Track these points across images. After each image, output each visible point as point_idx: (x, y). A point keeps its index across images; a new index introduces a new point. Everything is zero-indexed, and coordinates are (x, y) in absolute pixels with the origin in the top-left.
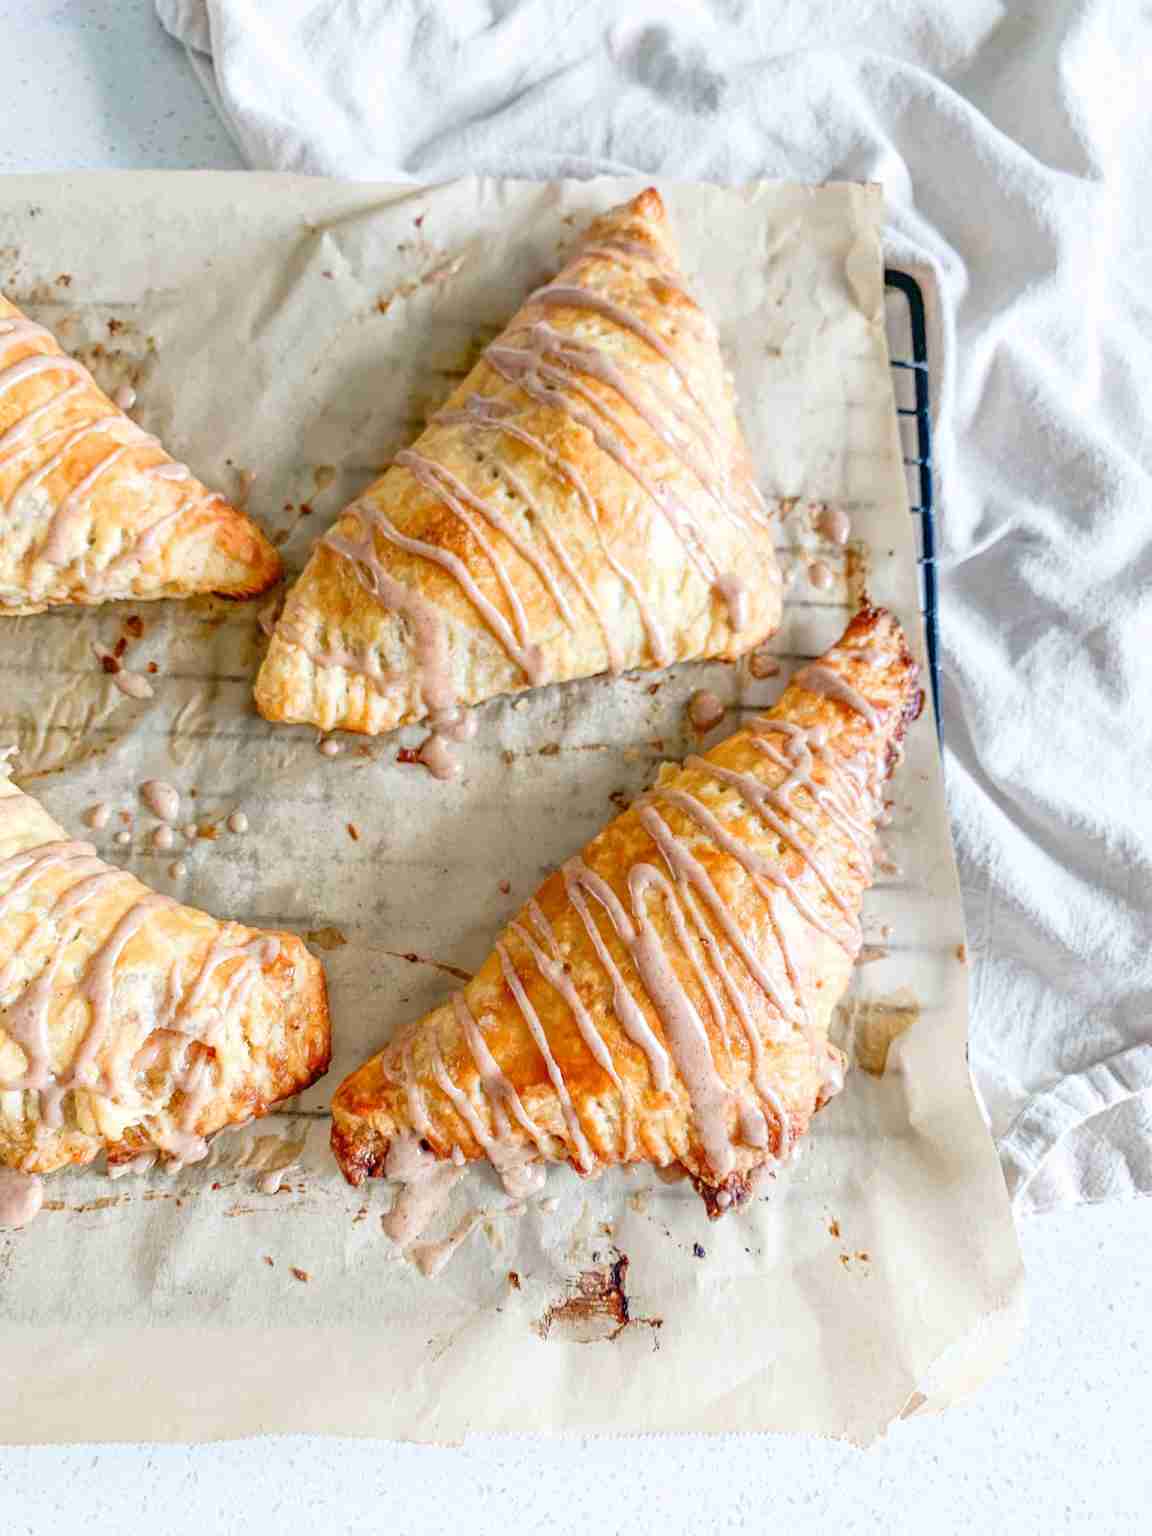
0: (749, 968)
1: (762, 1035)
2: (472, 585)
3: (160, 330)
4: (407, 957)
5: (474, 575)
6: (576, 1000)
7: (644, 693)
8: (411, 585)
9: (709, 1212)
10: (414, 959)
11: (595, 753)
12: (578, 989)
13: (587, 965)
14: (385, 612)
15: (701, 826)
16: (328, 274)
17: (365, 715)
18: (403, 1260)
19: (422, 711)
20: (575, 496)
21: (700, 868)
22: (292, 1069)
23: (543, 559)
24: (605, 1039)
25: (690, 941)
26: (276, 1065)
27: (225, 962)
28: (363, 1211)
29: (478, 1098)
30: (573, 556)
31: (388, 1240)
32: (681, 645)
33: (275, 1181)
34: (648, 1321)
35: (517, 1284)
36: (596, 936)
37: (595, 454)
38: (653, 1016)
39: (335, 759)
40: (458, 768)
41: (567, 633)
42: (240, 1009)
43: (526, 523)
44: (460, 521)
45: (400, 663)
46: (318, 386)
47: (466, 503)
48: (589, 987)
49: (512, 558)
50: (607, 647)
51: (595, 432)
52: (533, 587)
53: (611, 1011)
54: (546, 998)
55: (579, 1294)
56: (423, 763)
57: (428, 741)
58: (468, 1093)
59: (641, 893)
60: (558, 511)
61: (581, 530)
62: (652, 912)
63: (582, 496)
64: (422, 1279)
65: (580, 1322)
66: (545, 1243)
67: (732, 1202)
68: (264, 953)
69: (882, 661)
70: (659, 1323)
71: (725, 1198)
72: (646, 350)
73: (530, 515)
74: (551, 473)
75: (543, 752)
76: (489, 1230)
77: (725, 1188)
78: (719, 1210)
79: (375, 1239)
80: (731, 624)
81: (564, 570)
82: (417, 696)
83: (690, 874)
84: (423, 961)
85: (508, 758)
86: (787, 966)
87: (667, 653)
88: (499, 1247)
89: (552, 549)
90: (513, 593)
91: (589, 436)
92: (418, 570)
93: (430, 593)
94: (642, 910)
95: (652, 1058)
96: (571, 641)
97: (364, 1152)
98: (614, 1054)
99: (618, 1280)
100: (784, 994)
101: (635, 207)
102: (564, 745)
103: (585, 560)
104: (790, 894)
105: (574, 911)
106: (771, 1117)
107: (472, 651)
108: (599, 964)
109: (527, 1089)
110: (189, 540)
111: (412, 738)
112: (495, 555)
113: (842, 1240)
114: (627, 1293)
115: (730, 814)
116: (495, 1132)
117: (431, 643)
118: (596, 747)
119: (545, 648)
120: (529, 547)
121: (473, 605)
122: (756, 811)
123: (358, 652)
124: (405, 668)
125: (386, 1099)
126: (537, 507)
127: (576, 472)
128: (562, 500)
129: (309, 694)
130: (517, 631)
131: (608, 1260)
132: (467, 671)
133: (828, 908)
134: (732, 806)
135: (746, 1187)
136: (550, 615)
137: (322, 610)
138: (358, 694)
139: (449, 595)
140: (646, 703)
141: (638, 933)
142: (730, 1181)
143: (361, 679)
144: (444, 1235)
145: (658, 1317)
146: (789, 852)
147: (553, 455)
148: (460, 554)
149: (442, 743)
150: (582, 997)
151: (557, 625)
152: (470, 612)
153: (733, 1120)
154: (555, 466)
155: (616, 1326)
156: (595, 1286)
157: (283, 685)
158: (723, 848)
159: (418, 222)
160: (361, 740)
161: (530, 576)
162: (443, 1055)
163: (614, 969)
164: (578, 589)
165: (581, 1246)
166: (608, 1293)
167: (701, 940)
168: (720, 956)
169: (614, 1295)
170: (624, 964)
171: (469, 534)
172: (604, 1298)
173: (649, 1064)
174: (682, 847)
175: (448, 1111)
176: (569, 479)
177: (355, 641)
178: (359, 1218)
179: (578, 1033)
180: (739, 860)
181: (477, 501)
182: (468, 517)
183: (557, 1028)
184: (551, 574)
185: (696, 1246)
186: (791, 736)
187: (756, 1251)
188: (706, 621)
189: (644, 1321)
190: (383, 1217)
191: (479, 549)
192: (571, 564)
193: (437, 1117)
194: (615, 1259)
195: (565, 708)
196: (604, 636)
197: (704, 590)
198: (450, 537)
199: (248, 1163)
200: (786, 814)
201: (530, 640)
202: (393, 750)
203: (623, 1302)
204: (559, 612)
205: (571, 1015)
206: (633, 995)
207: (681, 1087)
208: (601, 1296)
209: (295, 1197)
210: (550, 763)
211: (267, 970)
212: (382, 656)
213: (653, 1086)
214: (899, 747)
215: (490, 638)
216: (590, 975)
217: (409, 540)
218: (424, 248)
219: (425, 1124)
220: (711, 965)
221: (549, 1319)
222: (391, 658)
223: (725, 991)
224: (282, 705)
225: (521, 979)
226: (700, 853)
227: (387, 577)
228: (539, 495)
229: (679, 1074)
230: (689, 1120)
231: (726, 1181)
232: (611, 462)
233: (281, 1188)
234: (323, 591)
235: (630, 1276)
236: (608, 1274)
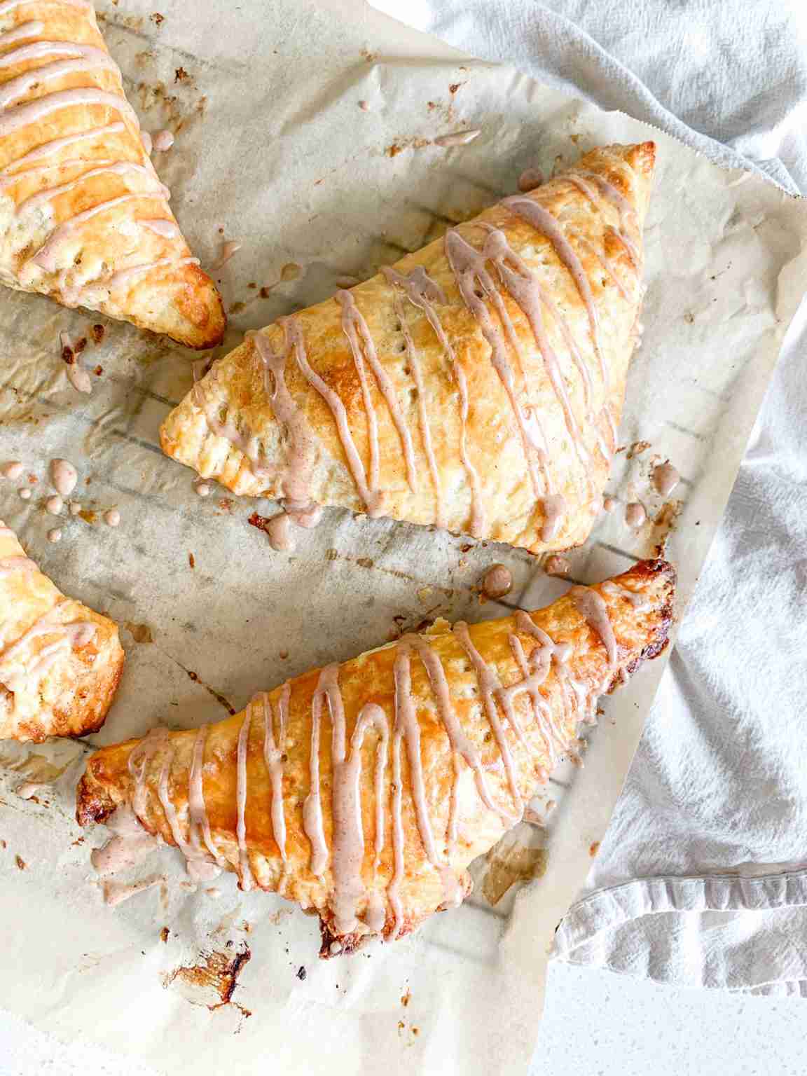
0: (417, 821)
1: (406, 867)
2: (345, 428)
3: (213, 94)
4: (190, 673)
5: (350, 422)
6: (279, 787)
7: (457, 549)
8: (300, 407)
9: (322, 951)
10: (194, 677)
11: (398, 580)
12: (285, 779)
13: (298, 764)
14: (274, 418)
15: (436, 695)
16: (361, 104)
17: (235, 481)
18: (95, 885)
19: (281, 495)
20: (456, 395)
21: (416, 729)
22: (70, 722)
23: (408, 434)
24: (287, 824)
25: (382, 781)
26: (60, 715)
27: (45, 635)
28: (82, 839)
29: (183, 815)
31: (92, 867)
32: (497, 533)
33: (30, 791)
34: (242, 1008)
35: (165, 939)
36: (316, 746)
37: (486, 366)
38: (329, 824)
39: (203, 500)
40: (292, 546)
41: (408, 492)
42: (44, 673)
43: (408, 399)
44: (357, 376)
45: (273, 457)
46: (316, 196)
47: (367, 361)
48: (293, 781)
49: (387, 421)
50: (437, 512)
51: (494, 349)
52: (393, 450)
53: (300, 806)
54: (258, 774)
55: (205, 965)
56: (267, 531)
57: (278, 516)
58: (177, 810)
59: (364, 730)
60: (437, 401)
61: (449, 423)
62: (364, 747)
63: (460, 397)
64: (102, 905)
65: (196, 986)
66: (197, 919)
67: (340, 952)
68: (79, 635)
69: (646, 607)
70: (248, 1014)
71: (336, 947)
72: (572, 292)
73: (414, 394)
74: (445, 369)
75: (360, 562)
76: (164, 891)
77: (340, 941)
78: (329, 954)
79: (83, 862)
80: (541, 534)
81: (422, 447)
82: (279, 484)
83: (407, 730)
84: (200, 682)
85: (331, 555)
86: (448, 827)
87: (483, 532)
88: (165, 907)
89: (420, 428)
90: (376, 448)
91: (488, 353)
92: (309, 399)
93: (312, 420)
94: (359, 742)
95: (316, 852)
96: (409, 499)
97: (96, 802)
98: (289, 836)
99: (236, 968)
101: (629, 153)
102: (377, 564)
103: (443, 446)
104: (477, 777)
105: (310, 717)
106: (390, 916)
107: (331, 473)
108: (307, 769)
109: (219, 829)
110: (154, 291)
111: (266, 509)
112: (373, 415)
113: (407, 1010)
114: (237, 981)
115: (462, 694)
116: (188, 840)
117: (301, 456)
118: (402, 575)
119: (386, 496)
120: (403, 421)
121: (341, 443)
122: (483, 700)
123: (245, 435)
124: (276, 462)
125: (121, 782)
126: (421, 391)
127: (464, 379)
128: (445, 392)
129: (198, 449)
130: (368, 476)
131: (237, 949)
132: (323, 485)
133: (502, 793)
134: (467, 688)
135: (356, 945)
136: (399, 475)
137: (231, 393)
138: (234, 463)
139: (326, 428)
140: (454, 557)
141: (348, 758)
142: (346, 938)
143: (240, 454)
144: (132, 880)
145: (250, 1010)
146: (493, 744)
147: (453, 355)
148: (346, 402)
149: (287, 522)
150: (284, 786)
151: (402, 484)
152: (337, 447)
153: (363, 906)
154: (450, 364)
155: (219, 1001)
156: (218, 964)
157: (180, 434)
158: (442, 719)
159: (454, 89)
160: (228, 495)
161: (394, 440)
162: (171, 774)
163: (316, 778)
164: (429, 465)
165: (223, 931)
167: (392, 784)
168: (399, 803)
169: (229, 977)
170: (325, 777)
171: (360, 390)
172: (221, 976)
173: (312, 854)
174: (412, 705)
175: (159, 813)
176: (456, 380)
177: (246, 425)
178: (77, 843)
179: (269, 811)
180: (449, 735)
181: (377, 364)
182: (364, 374)
183: (256, 799)
184: (411, 446)
185: (302, 968)
186: (542, 645)
187: (342, 989)
188: (524, 522)
189: (239, 1007)
190: (94, 850)
191: (362, 404)
192: (430, 445)
193: (150, 810)
194: (241, 951)
195: (392, 534)
196: (436, 506)
197: (532, 501)
198: (342, 385)
199: (17, 769)
200: (504, 712)
201: (376, 485)
202: (249, 512)
203: (232, 986)
204: (406, 476)
205: (270, 795)
206: (322, 804)
207: (330, 877)
208: (220, 973)
209: (39, 808)
210: (360, 574)
211: (76, 650)
212: (262, 445)
213: (310, 867)
214: (627, 675)
215: (346, 471)
216: (297, 774)
217: (312, 372)
218: (449, 113)
219: (142, 811)
220: (390, 808)
221: (175, 974)
222: (268, 451)
223: (392, 829)
224: (174, 448)
225: (248, 747)
226: (423, 716)
227: (285, 392)
228: (427, 381)
229: (332, 869)
230: (329, 894)
231: (343, 937)
232: (496, 379)
233: (33, 798)
234: (236, 377)
235: (246, 967)
236: (232, 959)
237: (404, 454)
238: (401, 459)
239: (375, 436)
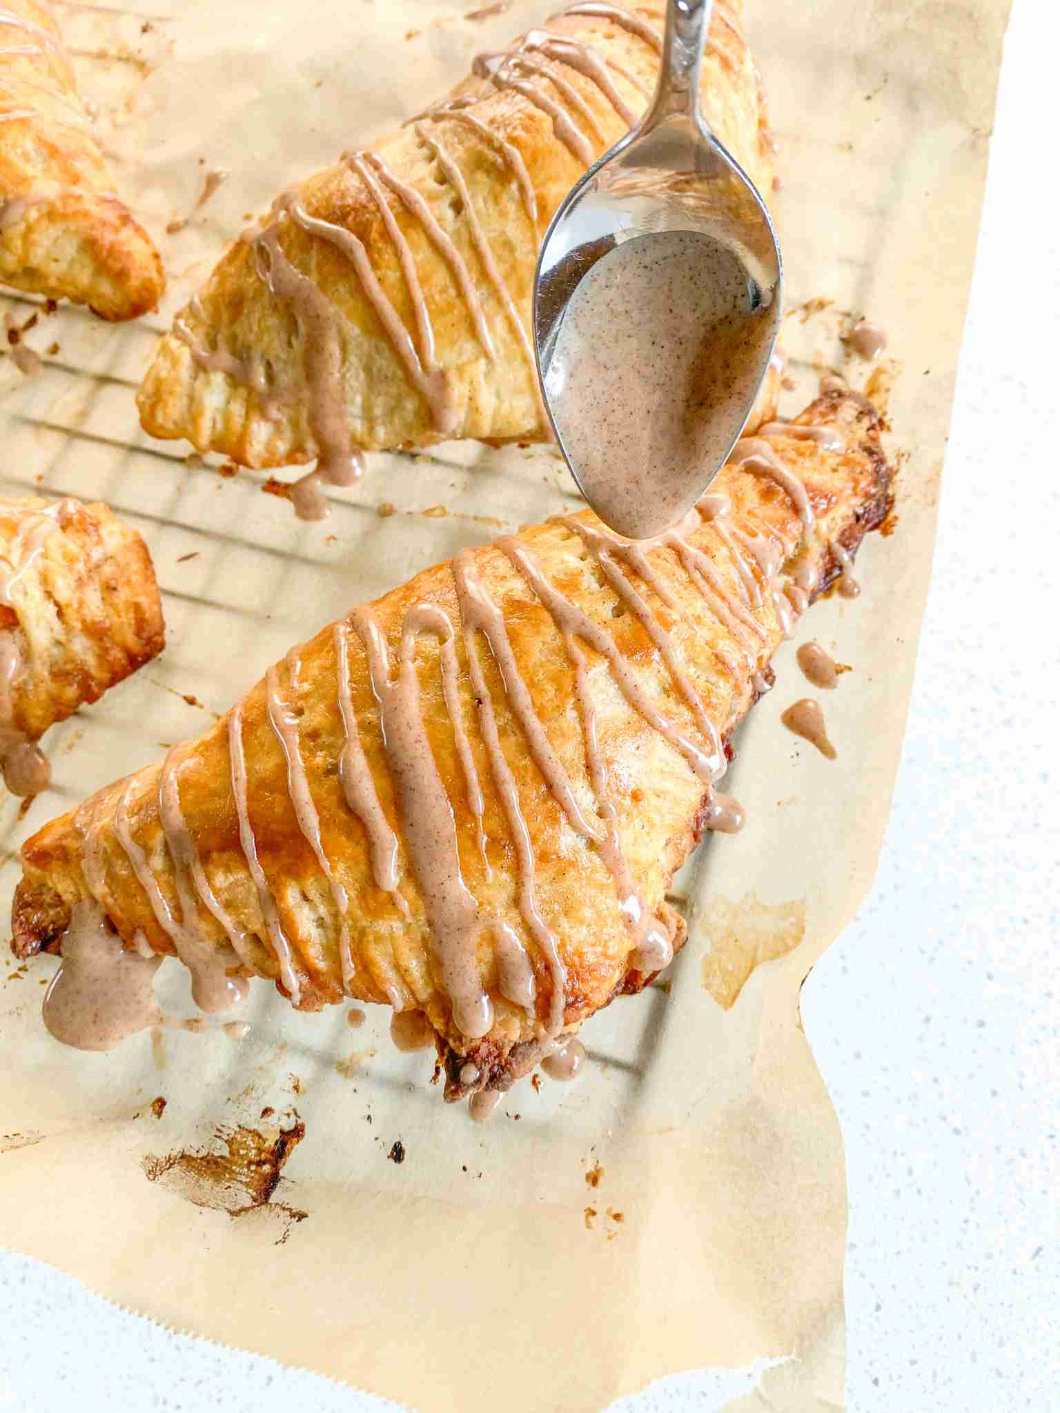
1: (534, 840)
2: (371, 278)
4: (184, 697)
5: (375, 265)
8: (306, 273)
19: (311, 447)
20: (514, 186)
23: (461, 259)
24: (317, 803)
25: (458, 697)
29: (158, 860)
30: (500, 259)
34: (290, 1210)
35: (158, 1113)
38: (385, 783)
41: (483, 362)
43: (450, 213)
44: (373, 201)
45: (286, 374)
47: (383, 182)
49: (425, 252)
52: (443, 291)
53: (333, 768)
55: (226, 1152)
56: (289, 498)
60: (490, 203)
61: (514, 228)
63: (521, 187)
65: (207, 1183)
70: (302, 1216)
73: (457, 204)
74: (491, 158)
76: (159, 1038)
77: (474, 1061)
78: (460, 1087)
81: (484, 275)
84: (201, 707)
85: (385, 513)
88: (159, 1062)
89: (475, 247)
90: (419, 294)
91: (548, 125)
92: (317, 255)
93: (324, 284)
95: (376, 841)
96: (488, 375)
98: (324, 825)
99: (280, 1153)
100: (578, 794)
103: (513, 268)
104: (615, 669)
106: (540, 965)
107: (368, 370)
108: (334, 708)
109: (214, 857)
112: (404, 245)
113: (599, 1193)
114: (281, 1173)
116: (180, 915)
117: (323, 351)
119: (452, 377)
120: (445, 237)
121: (370, 305)
123: (245, 357)
124: (292, 381)
126: (467, 197)
127: (520, 161)
128: (498, 188)
129: (186, 398)
130: (419, 348)
131: (281, 1122)
132: (364, 401)
135: (506, 1065)
136: (462, 331)
138: (238, 410)
139: (343, 289)
141: (396, 677)
142: (483, 1052)
143: (243, 392)
145: (304, 1209)
146: (629, 620)
147: (499, 138)
148: (364, 237)
151: (469, 347)
153: (487, 956)
154: (498, 150)
155: (248, 1202)
156: (248, 1149)
161: (441, 277)
163: (350, 718)
164: (500, 302)
165: (256, 1092)
166: (260, 1163)
167: (474, 697)
168: (492, 722)
169: (267, 1168)
171: (379, 216)
172: (253, 1168)
173: (369, 847)
176: (510, 166)
177: (242, 345)
179: (285, 789)
180: (554, 616)
181: (397, 182)
182: (383, 197)
184: (468, 279)
185: (398, 1145)
187: (476, 1174)
189: (284, 1209)
191: (386, 235)
192: (495, 268)
193: (111, 878)
194: (288, 1124)
198: (357, 217)
201: (435, 362)
203: (273, 1179)
204: (473, 331)
207: (411, 891)
212: (268, 364)
213: (372, 876)
215: (387, 353)
217: (313, 220)
220: (478, 732)
221: (171, 1163)
222: (277, 367)
223: (489, 768)
227: (283, 263)
228: (471, 182)
229: (410, 871)
231: (476, 1050)
232: (567, 156)
235: (298, 1152)
236: (271, 1140)
237: (461, 294)
238: (458, 302)
239: (412, 273)
